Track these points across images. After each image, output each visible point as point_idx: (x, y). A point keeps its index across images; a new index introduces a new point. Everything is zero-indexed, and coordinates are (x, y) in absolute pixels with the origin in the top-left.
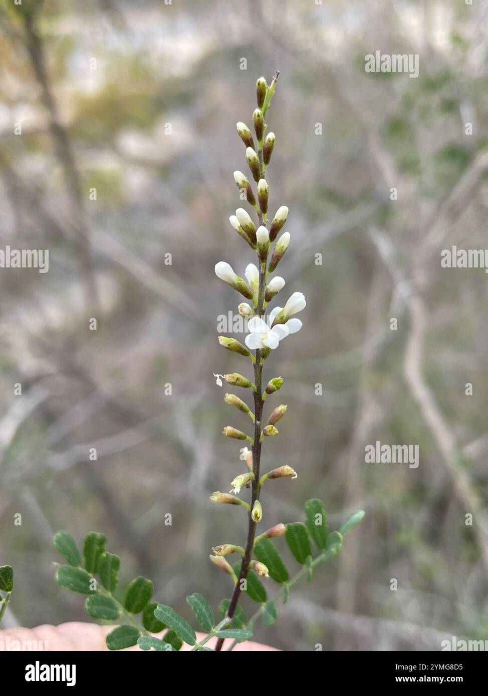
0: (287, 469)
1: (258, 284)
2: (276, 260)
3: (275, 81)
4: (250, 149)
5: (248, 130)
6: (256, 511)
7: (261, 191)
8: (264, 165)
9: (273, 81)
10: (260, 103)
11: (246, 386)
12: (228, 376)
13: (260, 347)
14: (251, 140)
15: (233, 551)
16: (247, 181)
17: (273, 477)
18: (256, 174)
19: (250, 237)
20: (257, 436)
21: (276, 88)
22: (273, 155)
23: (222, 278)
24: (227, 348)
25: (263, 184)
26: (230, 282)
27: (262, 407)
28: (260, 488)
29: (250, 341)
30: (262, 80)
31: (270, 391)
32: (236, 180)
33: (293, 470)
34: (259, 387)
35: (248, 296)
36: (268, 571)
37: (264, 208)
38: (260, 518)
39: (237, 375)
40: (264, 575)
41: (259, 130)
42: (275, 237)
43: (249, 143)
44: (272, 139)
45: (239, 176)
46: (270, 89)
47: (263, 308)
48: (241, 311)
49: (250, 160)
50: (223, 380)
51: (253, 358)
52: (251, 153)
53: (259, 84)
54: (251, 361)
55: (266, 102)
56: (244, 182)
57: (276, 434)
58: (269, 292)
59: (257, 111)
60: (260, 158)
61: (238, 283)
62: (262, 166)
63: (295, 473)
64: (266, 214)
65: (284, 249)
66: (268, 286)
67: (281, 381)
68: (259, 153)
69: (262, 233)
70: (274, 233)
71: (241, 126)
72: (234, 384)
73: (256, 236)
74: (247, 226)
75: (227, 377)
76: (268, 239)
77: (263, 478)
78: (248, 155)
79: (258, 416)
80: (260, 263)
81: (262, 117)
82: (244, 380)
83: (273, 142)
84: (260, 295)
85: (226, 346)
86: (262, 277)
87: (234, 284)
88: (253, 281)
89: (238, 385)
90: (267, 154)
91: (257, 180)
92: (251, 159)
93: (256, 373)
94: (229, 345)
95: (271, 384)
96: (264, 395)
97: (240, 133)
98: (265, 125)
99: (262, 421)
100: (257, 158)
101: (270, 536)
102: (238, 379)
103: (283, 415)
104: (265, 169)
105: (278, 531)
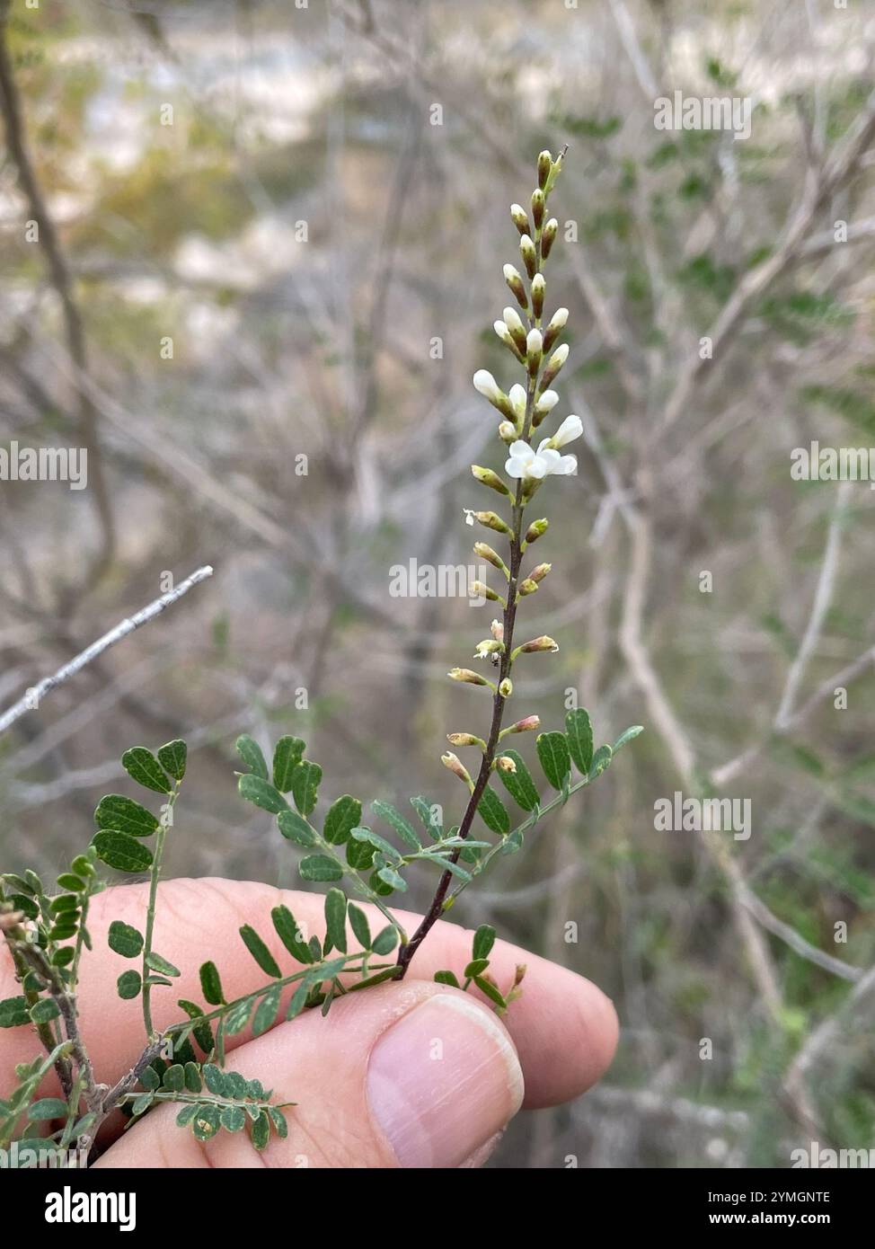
0: (546, 640)
1: (525, 408)
2: (548, 378)
3: (563, 157)
4: (525, 237)
5: (524, 214)
6: (505, 684)
7: (536, 290)
8: (541, 260)
9: (560, 157)
10: (542, 183)
11: (502, 530)
12: (480, 513)
13: (523, 476)
14: (528, 227)
15: (472, 743)
16: (519, 277)
17: (528, 650)
18: (531, 270)
19: (518, 346)
20: (512, 597)
21: (562, 165)
22: (553, 248)
23: (482, 391)
24: (482, 481)
25: (538, 280)
26: (492, 397)
27: (520, 561)
28: (511, 664)
29: (511, 466)
30: (546, 154)
31: (532, 538)
32: (506, 276)
33: (553, 642)
34: (517, 535)
35: (511, 417)
36: (514, 765)
37: (538, 313)
38: (510, 692)
39: (492, 514)
40: (510, 769)
41: (538, 215)
42: (549, 348)
43: (524, 230)
44: (553, 227)
45: (510, 271)
46: (555, 166)
47: (529, 436)
48: (503, 431)
49: (524, 251)
50: (475, 518)
51: (512, 497)
52: (526, 242)
53: (542, 158)
54: (510, 502)
55: (550, 183)
56: (515, 278)
57: (536, 590)
58: (538, 411)
59: (538, 192)
60: (537, 252)
61: (502, 400)
62: (538, 261)
63: (556, 645)
64: (540, 321)
65: (560, 364)
66: (537, 405)
67: (546, 523)
68: (537, 244)
69: (535, 338)
70: (549, 342)
71: (517, 210)
72: (487, 524)
73: (526, 342)
74: (515, 330)
75: (480, 515)
76: (541, 347)
77: (516, 652)
78: (522, 245)
79: (515, 572)
80: (529, 380)
81: (543, 199)
82: (501, 522)
83: (555, 230)
84: (526, 420)
85: (481, 478)
86: (531, 398)
87: (496, 400)
88: (519, 404)
89: (492, 528)
90: (546, 245)
91: (532, 276)
92: (526, 249)
93: (514, 517)
94: (484, 477)
95: (533, 527)
96: (524, 544)
97: (514, 217)
98: (547, 211)
99: (519, 578)
100: (534, 249)
101: (519, 730)
102: (492, 519)
103: (545, 575)
104: (542, 264)
105: (530, 724)
